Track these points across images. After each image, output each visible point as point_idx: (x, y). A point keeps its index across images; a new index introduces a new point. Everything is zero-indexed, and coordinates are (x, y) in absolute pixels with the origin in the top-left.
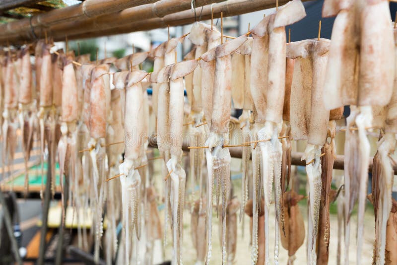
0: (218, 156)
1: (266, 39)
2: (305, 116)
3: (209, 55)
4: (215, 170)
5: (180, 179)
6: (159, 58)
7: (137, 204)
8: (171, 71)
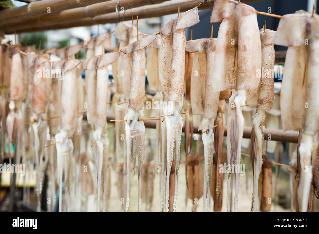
0: (134, 127)
1: (170, 38)
2: (202, 97)
3: (128, 49)
4: (132, 139)
5: (104, 146)
6: (91, 50)
7: (70, 166)
8: (99, 60)
